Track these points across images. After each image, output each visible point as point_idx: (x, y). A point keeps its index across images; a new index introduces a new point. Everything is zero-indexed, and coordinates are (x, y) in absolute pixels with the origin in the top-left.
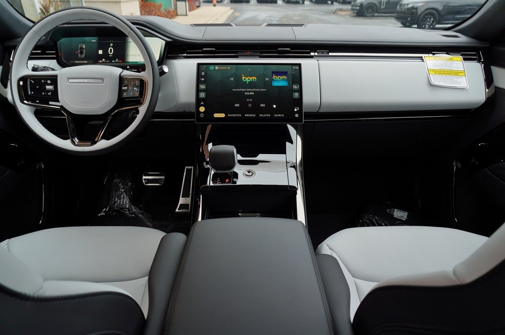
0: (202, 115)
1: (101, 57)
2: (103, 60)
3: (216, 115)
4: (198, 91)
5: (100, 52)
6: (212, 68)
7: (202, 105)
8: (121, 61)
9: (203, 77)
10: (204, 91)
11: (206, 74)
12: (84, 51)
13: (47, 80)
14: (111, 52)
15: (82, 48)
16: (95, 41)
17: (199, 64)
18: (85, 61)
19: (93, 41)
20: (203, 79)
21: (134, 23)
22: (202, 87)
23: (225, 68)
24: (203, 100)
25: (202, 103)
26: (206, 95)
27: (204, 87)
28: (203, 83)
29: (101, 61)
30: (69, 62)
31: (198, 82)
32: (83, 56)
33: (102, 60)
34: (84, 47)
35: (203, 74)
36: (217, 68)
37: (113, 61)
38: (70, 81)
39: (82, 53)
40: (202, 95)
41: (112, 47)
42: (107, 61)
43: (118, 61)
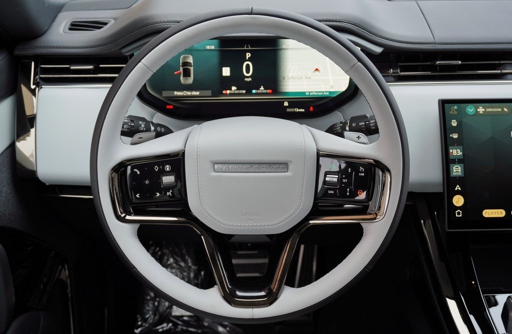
0: (459, 213)
1: (226, 83)
2: (234, 88)
3: (488, 213)
4: (447, 161)
5: (226, 72)
6: (470, 109)
7: (458, 193)
8: (268, 91)
9: (454, 130)
10: (459, 161)
11: (459, 124)
12: (192, 69)
13: (163, 164)
14: (248, 72)
15: (186, 64)
16: (213, 47)
17: (444, 104)
18: (196, 90)
19: (208, 47)
20: (455, 136)
22: (456, 152)
23: (497, 109)
24: (458, 180)
25: (458, 188)
26: (465, 170)
27: (460, 153)
28: (457, 143)
29: (228, 92)
30: (161, 94)
31: (446, 143)
32: (190, 80)
33: (231, 89)
34: (190, 60)
35: (454, 123)
36: (481, 110)
37: (254, 91)
38: (216, 166)
39: (187, 74)
40: (457, 170)
41: (250, 60)
42: (241, 92)
43: (265, 91)
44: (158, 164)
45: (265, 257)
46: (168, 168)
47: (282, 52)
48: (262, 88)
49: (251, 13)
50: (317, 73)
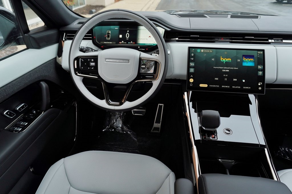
0: (191, 85)
1: (121, 40)
2: (123, 42)
3: (201, 85)
4: (189, 67)
5: (121, 36)
6: (199, 50)
7: (192, 78)
8: (134, 43)
9: (192, 57)
10: (193, 67)
11: (194, 55)
12: (110, 35)
14: (127, 36)
15: (108, 33)
16: (117, 28)
17: (190, 48)
18: (111, 42)
19: (116, 28)
20: (192, 59)
21: (151, 20)
22: (192, 64)
23: (208, 51)
24: (192, 74)
25: (192, 76)
26: (195, 70)
27: (193, 65)
28: (192, 61)
29: (121, 43)
30: (100, 43)
31: (189, 61)
32: (109, 39)
33: (122, 42)
34: (110, 32)
35: (192, 55)
36: (202, 51)
37: (129, 43)
38: (107, 60)
39: (108, 37)
40: (192, 70)
41: (128, 33)
42: (125, 43)
43: (132, 43)
44: (89, 59)
45: (145, 109)
46: (92, 60)
47: (139, 30)
48: (132, 42)
49: (118, 10)
50: (150, 37)
